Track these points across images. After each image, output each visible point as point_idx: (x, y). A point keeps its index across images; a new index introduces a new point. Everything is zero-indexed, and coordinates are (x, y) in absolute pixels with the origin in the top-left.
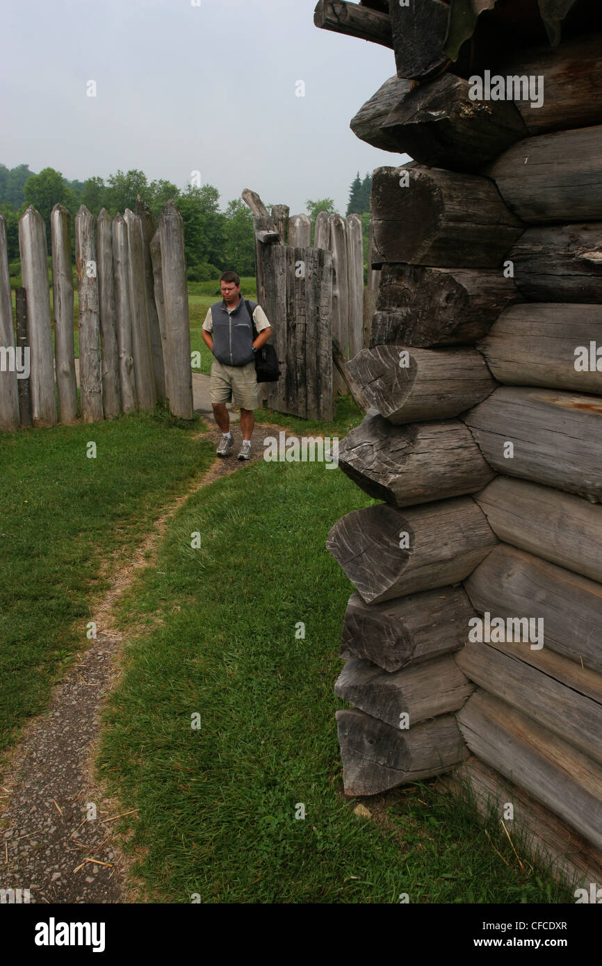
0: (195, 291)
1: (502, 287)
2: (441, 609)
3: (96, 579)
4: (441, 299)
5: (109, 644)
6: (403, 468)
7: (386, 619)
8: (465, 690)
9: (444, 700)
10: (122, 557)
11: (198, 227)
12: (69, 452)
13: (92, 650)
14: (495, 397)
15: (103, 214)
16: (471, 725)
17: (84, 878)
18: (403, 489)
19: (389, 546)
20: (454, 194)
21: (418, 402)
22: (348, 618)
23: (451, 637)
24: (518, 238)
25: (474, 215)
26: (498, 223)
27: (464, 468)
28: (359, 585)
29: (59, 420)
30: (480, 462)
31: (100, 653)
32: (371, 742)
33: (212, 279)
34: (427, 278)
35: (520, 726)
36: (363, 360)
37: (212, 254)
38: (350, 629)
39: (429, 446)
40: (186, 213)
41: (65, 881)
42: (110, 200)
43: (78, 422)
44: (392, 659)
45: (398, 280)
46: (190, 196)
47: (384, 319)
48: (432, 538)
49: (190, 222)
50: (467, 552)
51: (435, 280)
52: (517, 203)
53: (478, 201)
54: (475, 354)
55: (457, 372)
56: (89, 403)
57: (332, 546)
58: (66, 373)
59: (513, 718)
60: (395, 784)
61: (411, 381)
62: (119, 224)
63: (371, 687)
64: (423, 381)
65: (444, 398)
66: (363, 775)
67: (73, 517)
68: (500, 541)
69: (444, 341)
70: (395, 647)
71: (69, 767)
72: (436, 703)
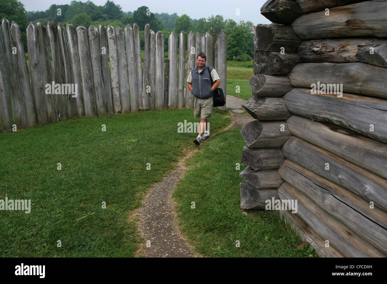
0: (239, 65)
1: (295, 58)
2: (273, 154)
3: (181, 153)
4: (275, 61)
5: (182, 170)
6: (258, 107)
7: (254, 153)
8: (280, 181)
9: (273, 183)
10: (191, 148)
11: (243, 39)
12: (179, 117)
13: (177, 170)
14: (292, 91)
15: (198, 34)
16: (281, 192)
17: (164, 215)
18: (259, 114)
19: (256, 131)
20: (278, 31)
21: (266, 90)
22: (244, 152)
23: (276, 163)
24: (300, 44)
25: (284, 37)
26: (293, 40)
27: (280, 110)
28: (247, 142)
29: (177, 107)
30: (286, 109)
31: (179, 171)
32: (249, 192)
33: (247, 61)
34: (270, 55)
35: (294, 191)
36: (253, 78)
37: (249, 50)
38: (244, 155)
39: (269, 103)
40: (238, 33)
41: (160, 215)
42: (208, 27)
43: (183, 108)
44: (256, 166)
45: (262, 55)
46: (241, 26)
47: (259, 66)
48: (268, 130)
49: (240, 36)
50: (280, 136)
51: (273, 55)
52: (298, 34)
53: (286, 33)
54: (287, 78)
55: (279, 82)
56: (188, 102)
57: (242, 132)
58: (181, 90)
59: (292, 189)
60: (255, 206)
61: (264, 84)
62: (203, 38)
63: (250, 175)
64: (268, 84)
65: (275, 89)
66: (247, 202)
67: (177, 135)
68: (292, 135)
69: (276, 73)
70: (257, 162)
71: (165, 195)
72: (270, 183)
